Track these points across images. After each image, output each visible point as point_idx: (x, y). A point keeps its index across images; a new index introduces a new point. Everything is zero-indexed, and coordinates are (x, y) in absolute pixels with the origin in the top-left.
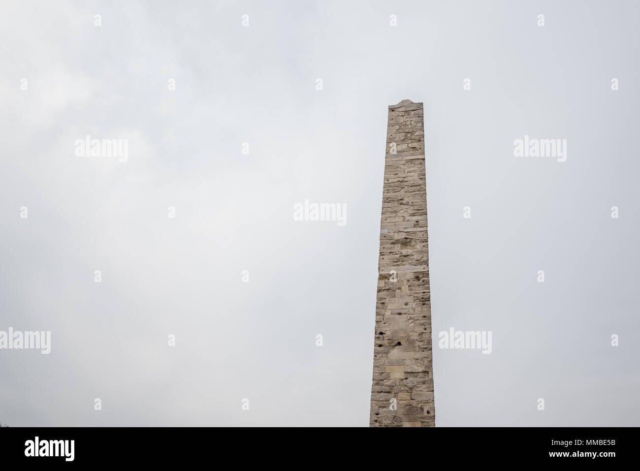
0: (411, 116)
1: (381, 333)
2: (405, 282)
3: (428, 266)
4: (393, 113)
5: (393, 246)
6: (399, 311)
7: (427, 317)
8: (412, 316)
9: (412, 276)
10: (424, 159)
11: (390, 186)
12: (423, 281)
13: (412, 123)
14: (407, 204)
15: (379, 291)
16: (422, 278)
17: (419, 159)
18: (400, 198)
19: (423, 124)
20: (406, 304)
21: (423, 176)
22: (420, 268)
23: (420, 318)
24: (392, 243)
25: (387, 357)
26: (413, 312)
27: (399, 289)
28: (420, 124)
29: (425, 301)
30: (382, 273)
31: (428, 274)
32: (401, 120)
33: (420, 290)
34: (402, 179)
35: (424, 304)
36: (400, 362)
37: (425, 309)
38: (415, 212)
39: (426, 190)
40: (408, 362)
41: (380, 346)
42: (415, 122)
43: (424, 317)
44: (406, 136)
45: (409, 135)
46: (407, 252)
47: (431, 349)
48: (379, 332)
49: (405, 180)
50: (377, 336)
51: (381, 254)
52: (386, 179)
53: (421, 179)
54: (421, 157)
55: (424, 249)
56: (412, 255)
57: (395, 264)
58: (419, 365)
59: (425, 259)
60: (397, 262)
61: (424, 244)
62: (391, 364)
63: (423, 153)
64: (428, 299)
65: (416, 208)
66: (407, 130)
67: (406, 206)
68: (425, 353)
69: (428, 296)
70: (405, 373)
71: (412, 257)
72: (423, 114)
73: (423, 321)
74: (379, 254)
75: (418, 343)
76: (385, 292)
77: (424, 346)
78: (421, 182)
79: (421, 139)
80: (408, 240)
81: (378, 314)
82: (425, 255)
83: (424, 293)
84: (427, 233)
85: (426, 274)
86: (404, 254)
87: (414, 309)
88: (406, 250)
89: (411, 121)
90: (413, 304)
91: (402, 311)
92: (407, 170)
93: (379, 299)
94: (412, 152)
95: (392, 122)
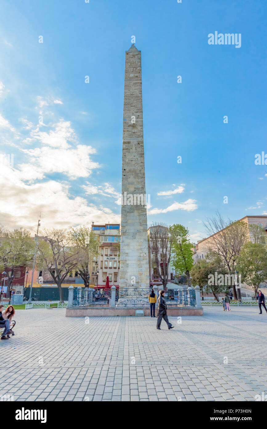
0: (136, 58)
1: (125, 170)
2: (134, 145)
3: (143, 138)
4: (128, 55)
5: (128, 127)
6: (132, 160)
7: (143, 163)
8: (137, 162)
9: (136, 143)
10: (141, 83)
11: (127, 96)
12: (141, 145)
13: (136, 62)
14: (134, 106)
15: (123, 149)
16: (140, 144)
17: (139, 83)
18: (131, 103)
19: (141, 63)
20: (134, 156)
21: (141, 92)
22: (140, 139)
23: (140, 163)
24: (128, 126)
25: (127, 181)
26: (137, 160)
27: (131, 149)
28: (140, 63)
29: (142, 155)
30: (125, 141)
31: (143, 142)
32: (132, 60)
33: (140, 150)
34: (132, 93)
35: (141, 156)
36: (132, 183)
37: (142, 159)
38: (138, 111)
39: (142, 100)
40: (135, 183)
41: (124, 175)
42: (137, 62)
43: (142, 162)
44: (133, 69)
45: (135, 69)
46: (135, 131)
47: (145, 178)
48: (124, 169)
49: (133, 93)
50: (123, 171)
51: (124, 131)
52: (125, 93)
53: (140, 93)
54: (140, 82)
55: (141, 130)
56: (137, 132)
57: (130, 136)
58: (140, 185)
59: (142, 135)
60: (131, 136)
61: (141, 127)
62: (129, 184)
63: (141, 80)
64: (143, 154)
65: (138, 109)
66: (134, 66)
67: (133, 107)
68: (142, 179)
69: (143, 153)
70: (135, 188)
71: (137, 133)
72: (141, 58)
73: (141, 165)
74: (123, 131)
75: (139, 175)
76: (126, 150)
77: (142, 176)
78: (140, 95)
79: (140, 72)
80: (135, 125)
81: (123, 160)
82: (142, 133)
83: (141, 151)
84: (142, 122)
85: (142, 142)
86: (133, 132)
87: (137, 159)
88: (134, 130)
89: (136, 61)
90: (137, 157)
91: (133, 160)
92: (134, 88)
93: (124, 153)
94: (136, 79)
95: (127, 61)
